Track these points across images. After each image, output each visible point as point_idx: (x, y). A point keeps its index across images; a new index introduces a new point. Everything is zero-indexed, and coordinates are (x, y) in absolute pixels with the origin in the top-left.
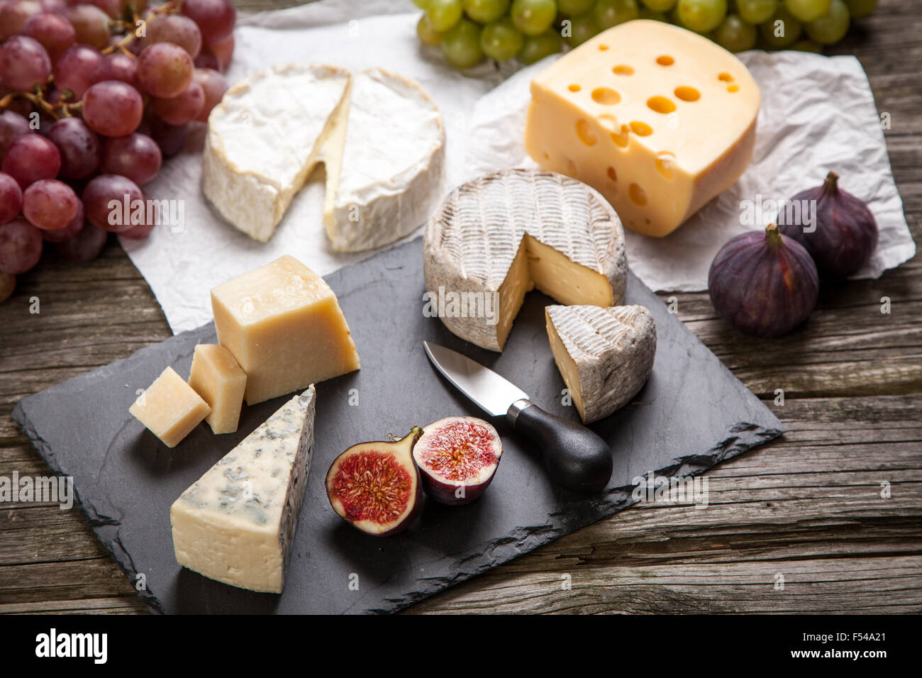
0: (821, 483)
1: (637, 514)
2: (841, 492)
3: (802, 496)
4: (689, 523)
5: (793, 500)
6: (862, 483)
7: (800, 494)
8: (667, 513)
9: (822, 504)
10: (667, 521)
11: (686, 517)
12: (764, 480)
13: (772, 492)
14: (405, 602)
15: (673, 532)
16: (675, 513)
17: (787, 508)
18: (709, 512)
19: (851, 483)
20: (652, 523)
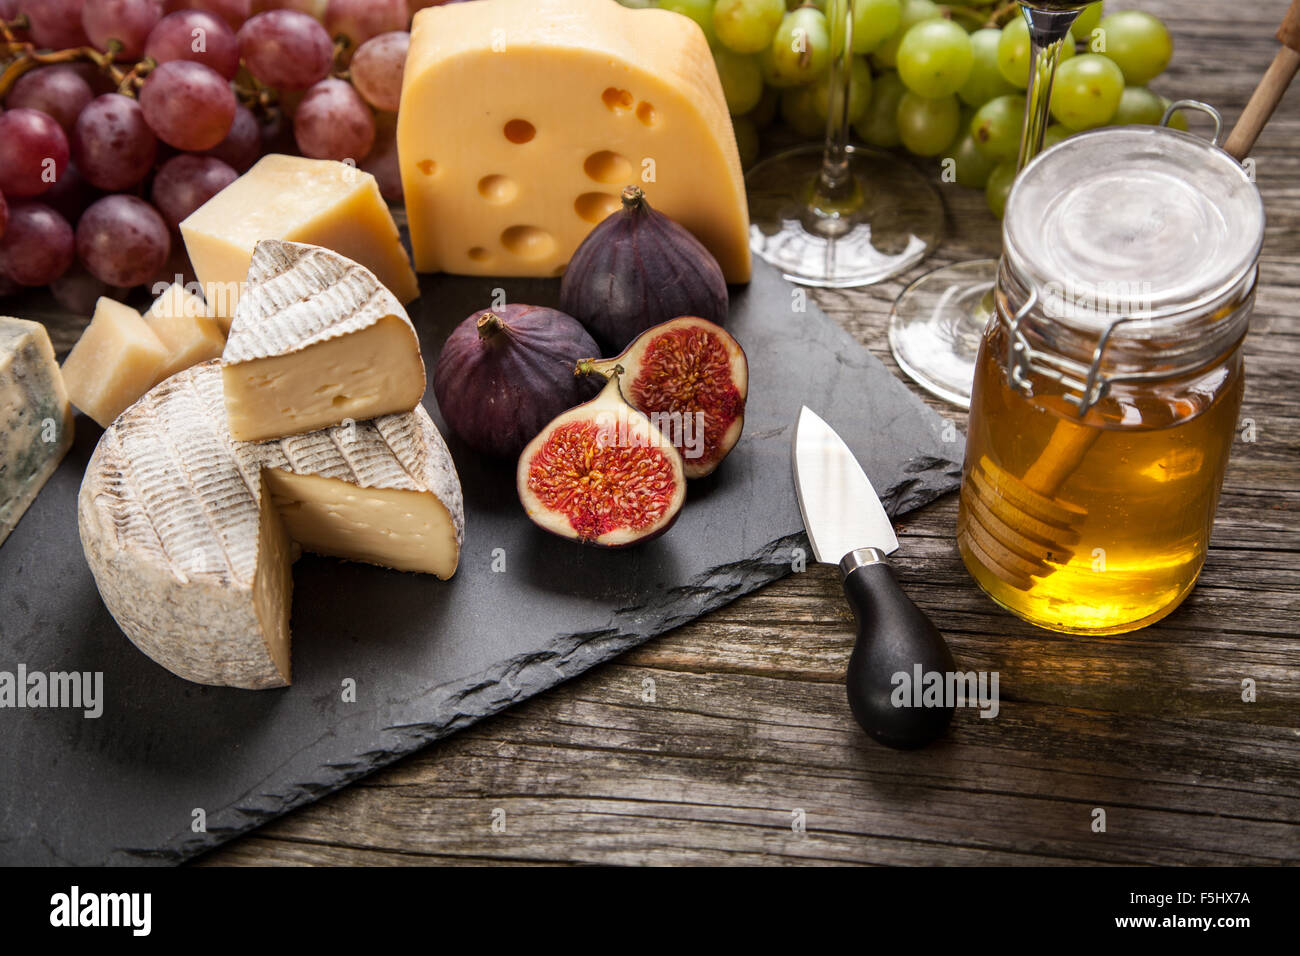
12: (816, 842)
14: (359, 769)
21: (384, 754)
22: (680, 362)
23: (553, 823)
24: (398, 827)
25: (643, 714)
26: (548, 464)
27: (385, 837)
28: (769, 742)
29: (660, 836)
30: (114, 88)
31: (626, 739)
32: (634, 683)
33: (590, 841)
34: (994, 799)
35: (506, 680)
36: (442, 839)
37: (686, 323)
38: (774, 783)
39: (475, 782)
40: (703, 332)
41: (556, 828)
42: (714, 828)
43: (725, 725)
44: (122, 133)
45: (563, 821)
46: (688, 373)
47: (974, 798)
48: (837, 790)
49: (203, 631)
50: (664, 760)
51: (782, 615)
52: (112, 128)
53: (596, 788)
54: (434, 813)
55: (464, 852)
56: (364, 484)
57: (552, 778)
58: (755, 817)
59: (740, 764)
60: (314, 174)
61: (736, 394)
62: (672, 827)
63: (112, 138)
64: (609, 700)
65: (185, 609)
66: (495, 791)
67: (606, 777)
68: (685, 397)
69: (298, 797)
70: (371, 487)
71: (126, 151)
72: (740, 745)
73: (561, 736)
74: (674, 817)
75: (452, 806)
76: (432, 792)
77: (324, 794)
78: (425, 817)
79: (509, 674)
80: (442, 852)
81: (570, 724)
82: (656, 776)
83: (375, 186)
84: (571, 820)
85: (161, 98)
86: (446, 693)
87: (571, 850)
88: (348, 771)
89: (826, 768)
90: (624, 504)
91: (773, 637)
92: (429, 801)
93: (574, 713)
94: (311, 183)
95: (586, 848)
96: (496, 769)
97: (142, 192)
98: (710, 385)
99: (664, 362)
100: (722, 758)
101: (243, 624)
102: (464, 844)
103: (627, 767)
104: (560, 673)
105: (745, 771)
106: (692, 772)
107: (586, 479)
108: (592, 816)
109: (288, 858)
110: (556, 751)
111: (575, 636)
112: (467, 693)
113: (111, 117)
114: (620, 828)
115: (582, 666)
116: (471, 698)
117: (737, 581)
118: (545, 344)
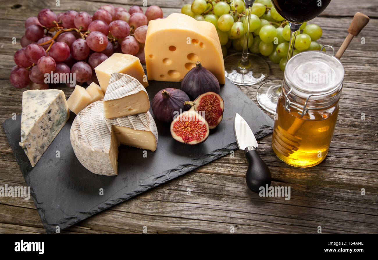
0: (262, 219)
1: (180, 220)
2: (269, 225)
3: (252, 224)
4: (200, 229)
5: (248, 225)
6: (279, 222)
7: (252, 223)
8: (192, 222)
9: (259, 230)
10: (191, 226)
11: (200, 225)
12: (238, 214)
13: (240, 220)
15: (192, 231)
16: (196, 223)
17: (244, 229)
18: (210, 225)
19: (274, 222)
20: (184, 226)
21: (139, 192)
22: (209, 102)
23: (177, 208)
24: (142, 208)
25: (198, 184)
26: (178, 125)
27: (138, 211)
28: (228, 191)
29: (202, 212)
30: (81, 37)
31: (194, 189)
32: (196, 176)
33: (186, 213)
34: (279, 205)
35: (167, 175)
36: (152, 212)
37: (210, 93)
38: (228, 200)
39: (159, 199)
40: (214, 95)
41: (178, 209)
42: (214, 211)
43: (217, 187)
44: (82, 47)
45: (179, 208)
46: (210, 105)
47: (275, 205)
48: (243, 202)
49: (98, 162)
50: (203, 194)
51: (231, 161)
52: (80, 46)
53: (187, 201)
54: (150, 205)
55: (157, 215)
56: (135, 129)
57: (177, 198)
58: (224, 208)
59: (221, 196)
60: (125, 57)
61: (221, 110)
62: (205, 210)
63: (80, 49)
64: (191, 180)
65: (94, 157)
66: (164, 201)
67: (190, 198)
68: (209, 110)
69: (119, 201)
70: (137, 130)
71: (83, 51)
72: (221, 191)
73: (179, 188)
74: (205, 208)
75: (154, 204)
76: (149, 200)
77: (125, 200)
78: (148, 206)
79: (168, 174)
80: (152, 214)
81: (181, 186)
82: (201, 198)
83: (139, 60)
84: (181, 208)
85: (91, 40)
86: (153, 178)
87: (181, 215)
88: (130, 195)
89: (240, 197)
90: (195, 135)
91: (229, 166)
92: (149, 203)
93: (182, 183)
94: (125, 60)
95: (184, 215)
96: (164, 196)
97: (86, 61)
98: (215, 108)
99: (205, 102)
100: (217, 194)
101: (107, 161)
102: (157, 213)
103: (194, 196)
104: (179, 174)
105: (222, 197)
106: (210, 197)
107: (186, 129)
108: (186, 207)
109: (116, 215)
110: (178, 192)
111: (183, 165)
112: (158, 178)
113: (79, 44)
114: (193, 210)
115: (184, 172)
116: (159, 179)
117: (221, 153)
118: (177, 98)
